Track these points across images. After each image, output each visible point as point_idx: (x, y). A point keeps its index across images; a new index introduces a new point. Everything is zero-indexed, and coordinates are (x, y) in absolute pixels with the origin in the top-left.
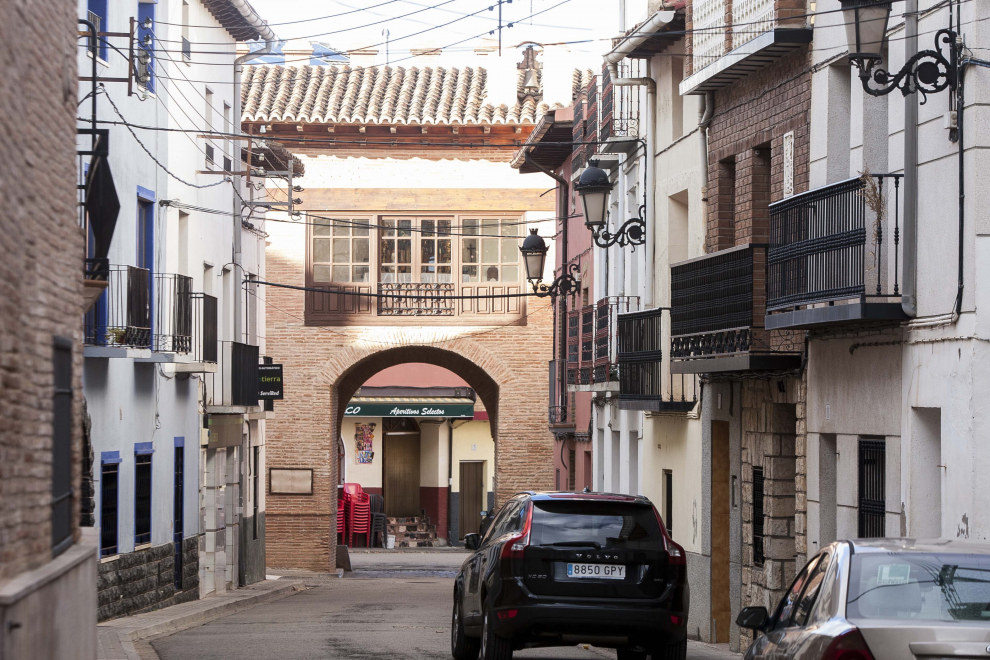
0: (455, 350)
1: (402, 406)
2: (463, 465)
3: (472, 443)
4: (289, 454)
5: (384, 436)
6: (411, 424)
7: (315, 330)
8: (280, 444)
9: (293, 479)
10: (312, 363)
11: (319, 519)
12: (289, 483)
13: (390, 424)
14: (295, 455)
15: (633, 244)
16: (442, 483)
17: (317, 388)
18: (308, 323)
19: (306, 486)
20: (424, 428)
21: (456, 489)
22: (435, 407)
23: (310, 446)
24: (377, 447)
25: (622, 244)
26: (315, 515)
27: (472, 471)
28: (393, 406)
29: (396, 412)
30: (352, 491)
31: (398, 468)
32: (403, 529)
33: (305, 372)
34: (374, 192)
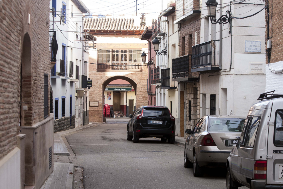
0: (128, 77)
1: (117, 88)
2: (129, 100)
3: (131, 96)
4: (93, 98)
5: (113, 94)
6: (118, 92)
7: (99, 73)
8: (92, 96)
9: (94, 103)
10: (98, 79)
11: (100, 112)
12: (93, 104)
13: (114, 92)
14: (95, 98)
15: (164, 55)
16: (125, 104)
17: (99, 85)
18: (97, 71)
19: (97, 105)
20: (121, 93)
21: (128, 105)
22: (124, 88)
23: (98, 96)
24: (112, 97)
25: (162, 55)
26: (99, 111)
27: (131, 102)
28: (115, 88)
29: (116, 89)
30: (106, 106)
31: (116, 101)
32: (117, 114)
33: (97, 81)
34: (111, 44)
